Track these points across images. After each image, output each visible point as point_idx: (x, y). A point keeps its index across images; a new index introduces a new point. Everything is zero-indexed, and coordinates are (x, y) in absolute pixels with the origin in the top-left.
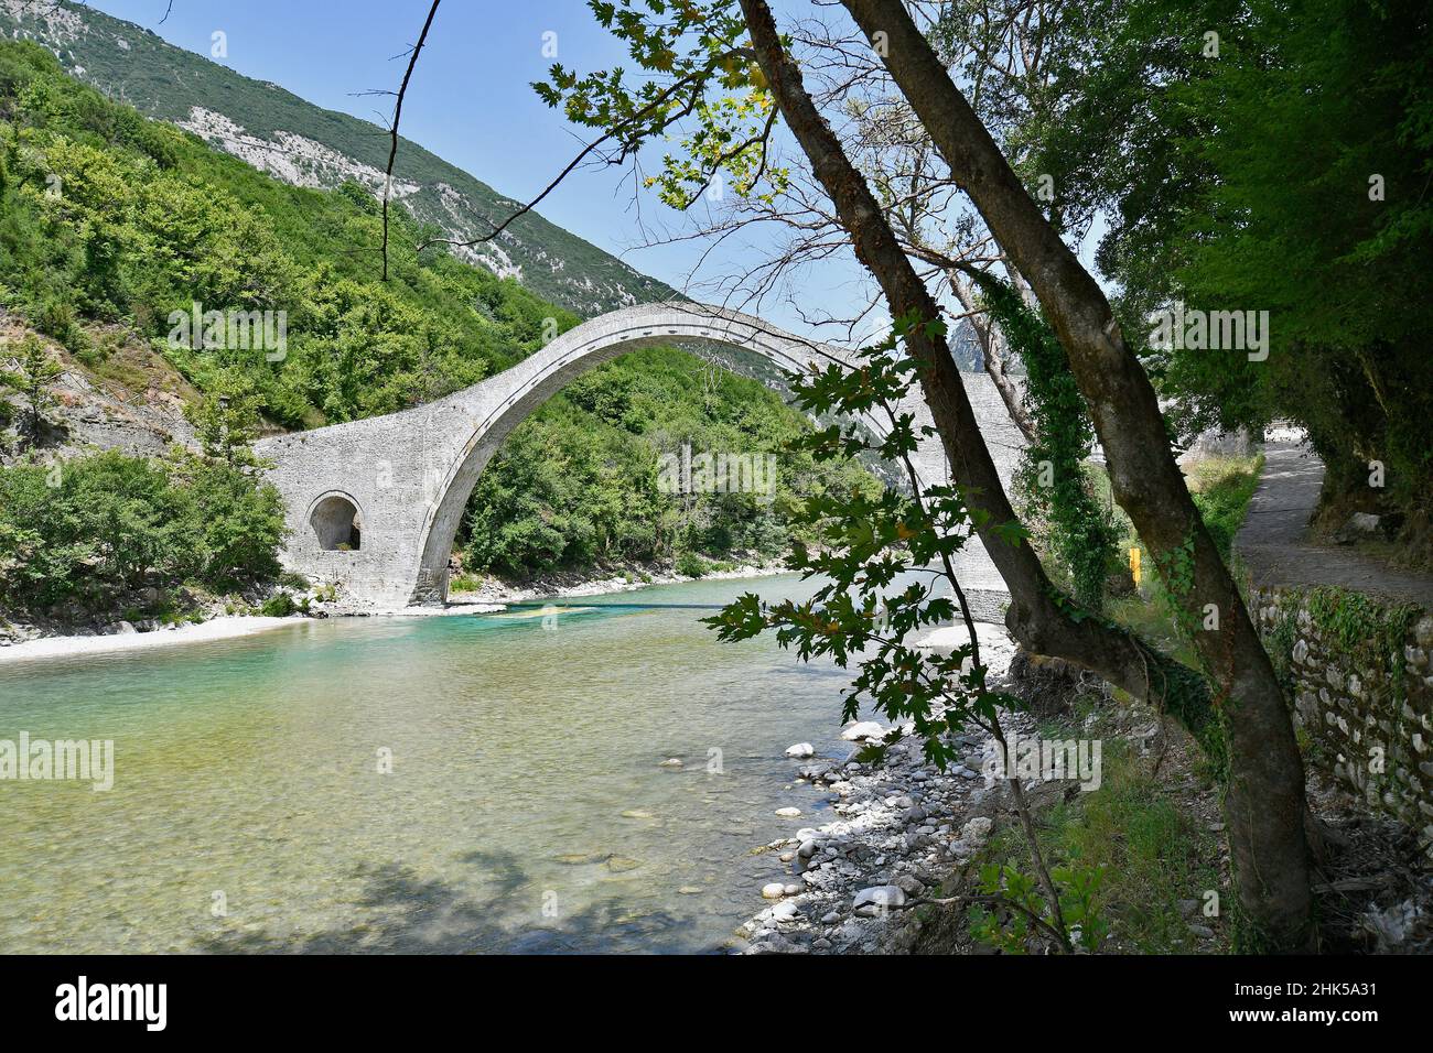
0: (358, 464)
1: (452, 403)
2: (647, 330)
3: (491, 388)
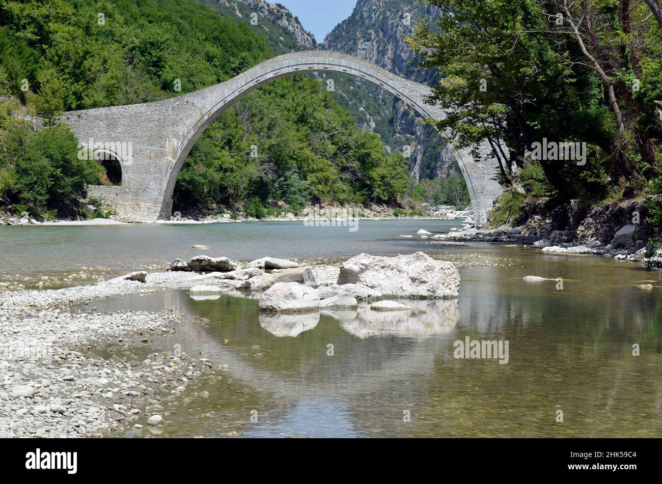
0: (119, 133)
1: (186, 99)
2: (311, 66)
3: (212, 92)
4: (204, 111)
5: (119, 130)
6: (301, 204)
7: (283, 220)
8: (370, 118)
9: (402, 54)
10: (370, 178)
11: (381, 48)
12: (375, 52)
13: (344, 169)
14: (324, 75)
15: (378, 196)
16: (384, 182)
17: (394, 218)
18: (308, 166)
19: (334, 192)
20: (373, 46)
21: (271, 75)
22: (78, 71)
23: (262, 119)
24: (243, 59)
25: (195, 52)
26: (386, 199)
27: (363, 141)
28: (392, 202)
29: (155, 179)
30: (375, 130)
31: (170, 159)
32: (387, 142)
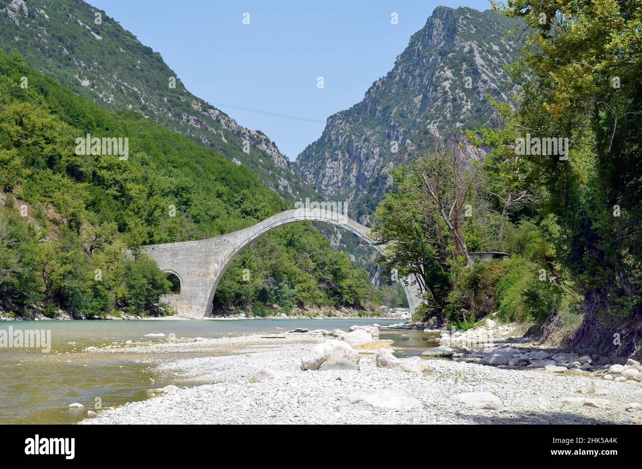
0: (179, 260)
1: (223, 238)
3: (241, 234)
4: (236, 246)
5: (180, 258)
6: (291, 307)
7: (279, 318)
8: (337, 231)
9: (366, 173)
10: (341, 287)
11: (347, 167)
12: (341, 170)
13: (321, 280)
14: (298, 193)
15: (346, 301)
16: (351, 290)
17: (358, 318)
18: (295, 279)
19: (314, 298)
20: (340, 165)
21: (280, 223)
22: (150, 218)
23: (264, 245)
24: (244, 195)
25: (208, 190)
26: (352, 303)
27: (335, 260)
28: (357, 306)
29: (203, 290)
30: (342, 241)
31: (213, 277)
32: (352, 252)
